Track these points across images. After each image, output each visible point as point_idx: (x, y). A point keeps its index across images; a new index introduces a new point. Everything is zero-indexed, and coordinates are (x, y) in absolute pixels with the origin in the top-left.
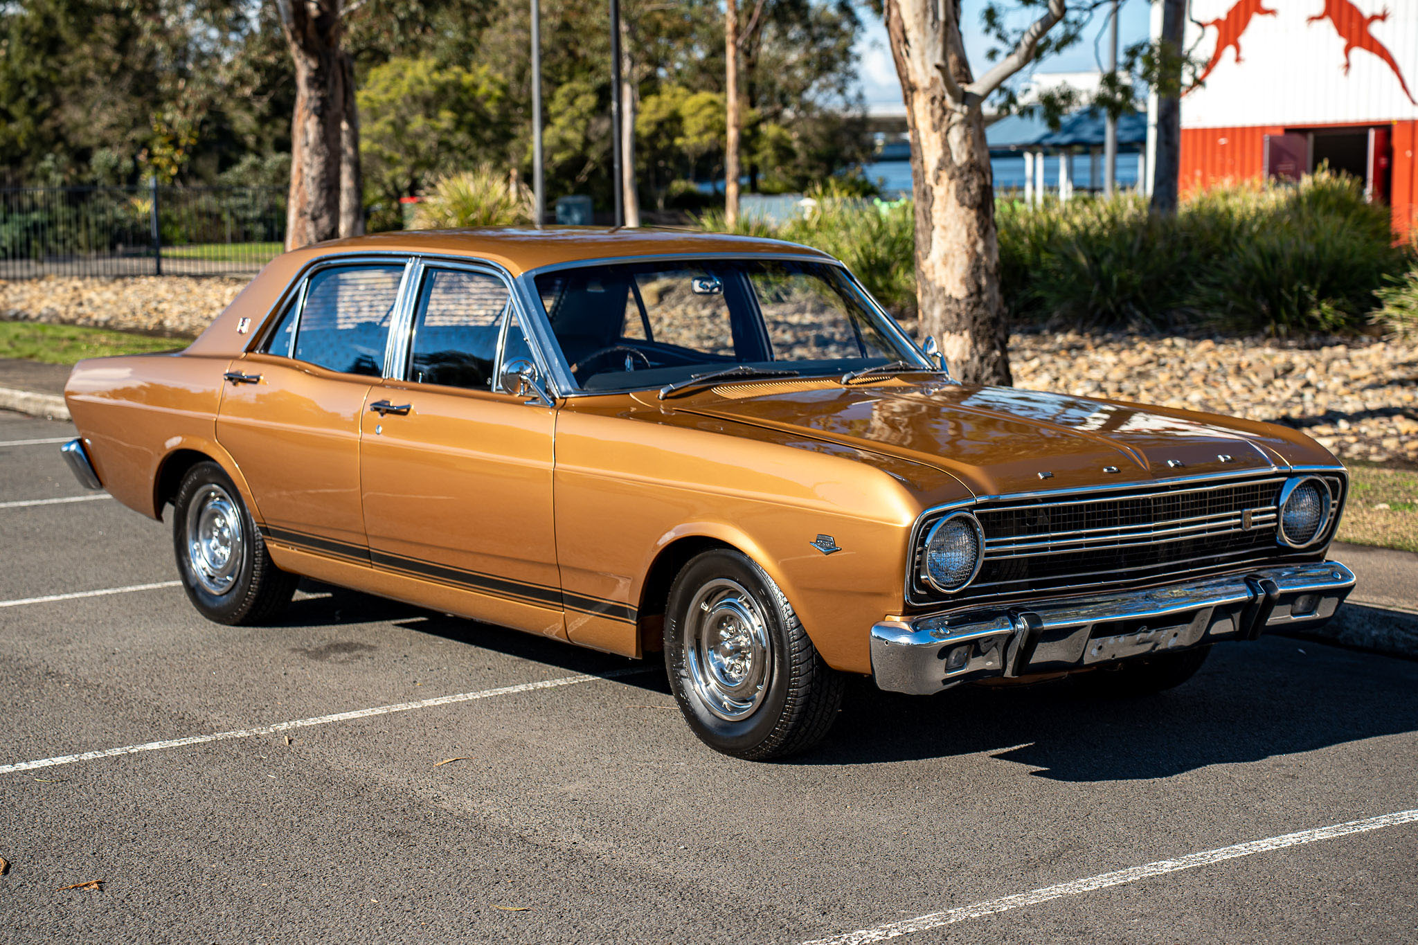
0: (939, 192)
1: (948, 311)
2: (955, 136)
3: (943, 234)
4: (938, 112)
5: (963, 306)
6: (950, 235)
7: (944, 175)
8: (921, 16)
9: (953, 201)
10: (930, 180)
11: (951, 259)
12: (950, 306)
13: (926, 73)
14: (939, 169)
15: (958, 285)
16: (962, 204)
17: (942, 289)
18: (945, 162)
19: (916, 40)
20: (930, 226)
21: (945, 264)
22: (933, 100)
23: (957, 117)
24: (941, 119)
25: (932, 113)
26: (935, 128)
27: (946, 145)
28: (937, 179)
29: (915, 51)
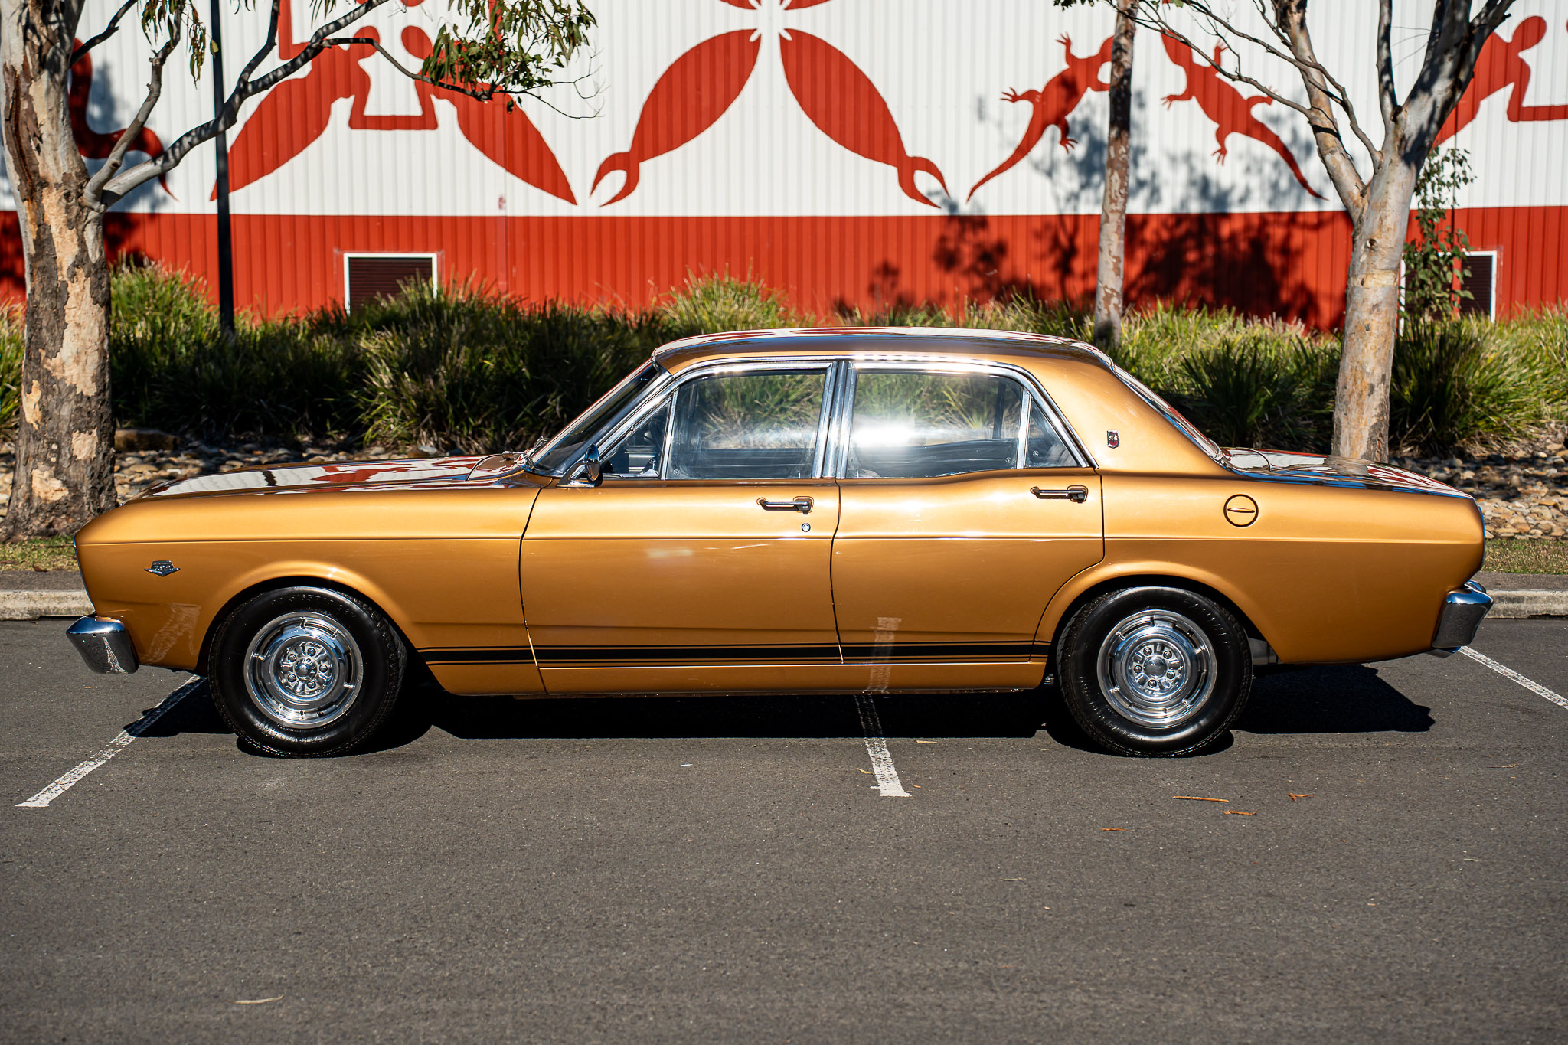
0: (74, 289)
1: (79, 409)
2: (90, 233)
3: (77, 331)
4: (76, 209)
5: (93, 404)
6: (84, 333)
7: (81, 272)
8: (55, 110)
9: (88, 298)
10: (63, 275)
11: (83, 358)
12: (81, 405)
13: (58, 169)
14: (75, 265)
15: (89, 383)
16: (96, 302)
17: (73, 388)
18: (81, 260)
19: (50, 135)
20: (62, 324)
21: (77, 361)
22: (67, 196)
23: (93, 215)
24: (78, 216)
25: (68, 209)
26: (70, 224)
27: (82, 242)
28: (73, 276)
29: (46, 147)
